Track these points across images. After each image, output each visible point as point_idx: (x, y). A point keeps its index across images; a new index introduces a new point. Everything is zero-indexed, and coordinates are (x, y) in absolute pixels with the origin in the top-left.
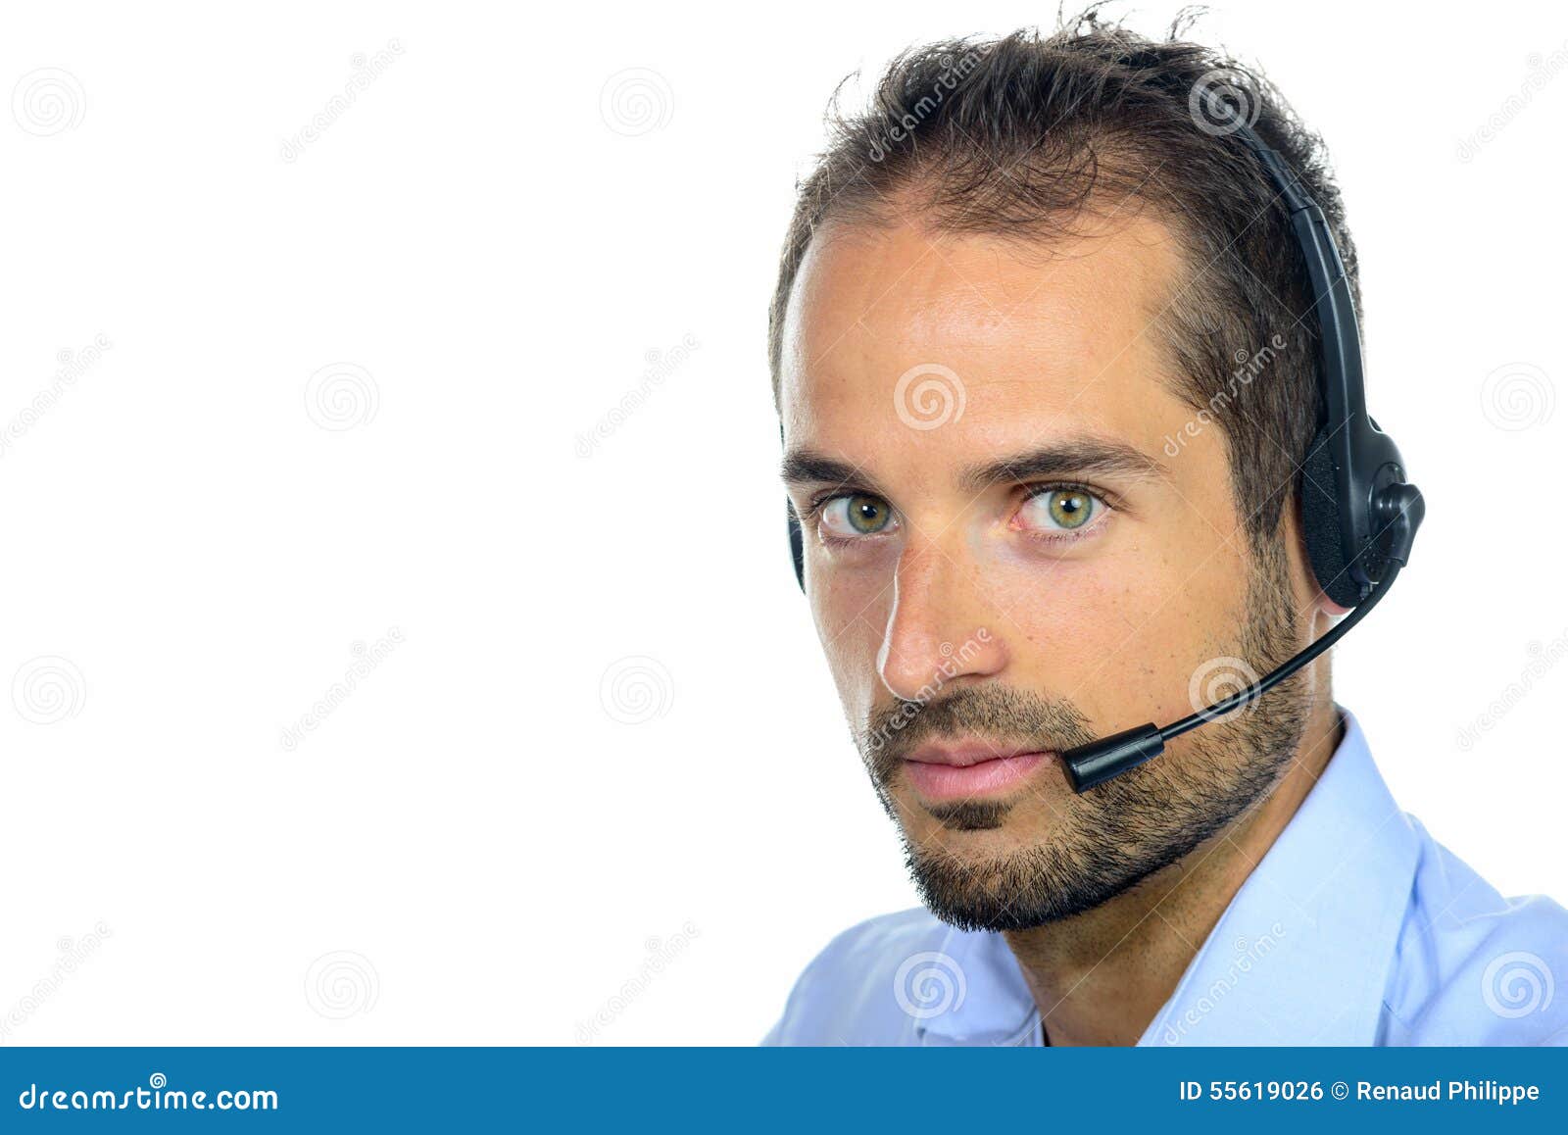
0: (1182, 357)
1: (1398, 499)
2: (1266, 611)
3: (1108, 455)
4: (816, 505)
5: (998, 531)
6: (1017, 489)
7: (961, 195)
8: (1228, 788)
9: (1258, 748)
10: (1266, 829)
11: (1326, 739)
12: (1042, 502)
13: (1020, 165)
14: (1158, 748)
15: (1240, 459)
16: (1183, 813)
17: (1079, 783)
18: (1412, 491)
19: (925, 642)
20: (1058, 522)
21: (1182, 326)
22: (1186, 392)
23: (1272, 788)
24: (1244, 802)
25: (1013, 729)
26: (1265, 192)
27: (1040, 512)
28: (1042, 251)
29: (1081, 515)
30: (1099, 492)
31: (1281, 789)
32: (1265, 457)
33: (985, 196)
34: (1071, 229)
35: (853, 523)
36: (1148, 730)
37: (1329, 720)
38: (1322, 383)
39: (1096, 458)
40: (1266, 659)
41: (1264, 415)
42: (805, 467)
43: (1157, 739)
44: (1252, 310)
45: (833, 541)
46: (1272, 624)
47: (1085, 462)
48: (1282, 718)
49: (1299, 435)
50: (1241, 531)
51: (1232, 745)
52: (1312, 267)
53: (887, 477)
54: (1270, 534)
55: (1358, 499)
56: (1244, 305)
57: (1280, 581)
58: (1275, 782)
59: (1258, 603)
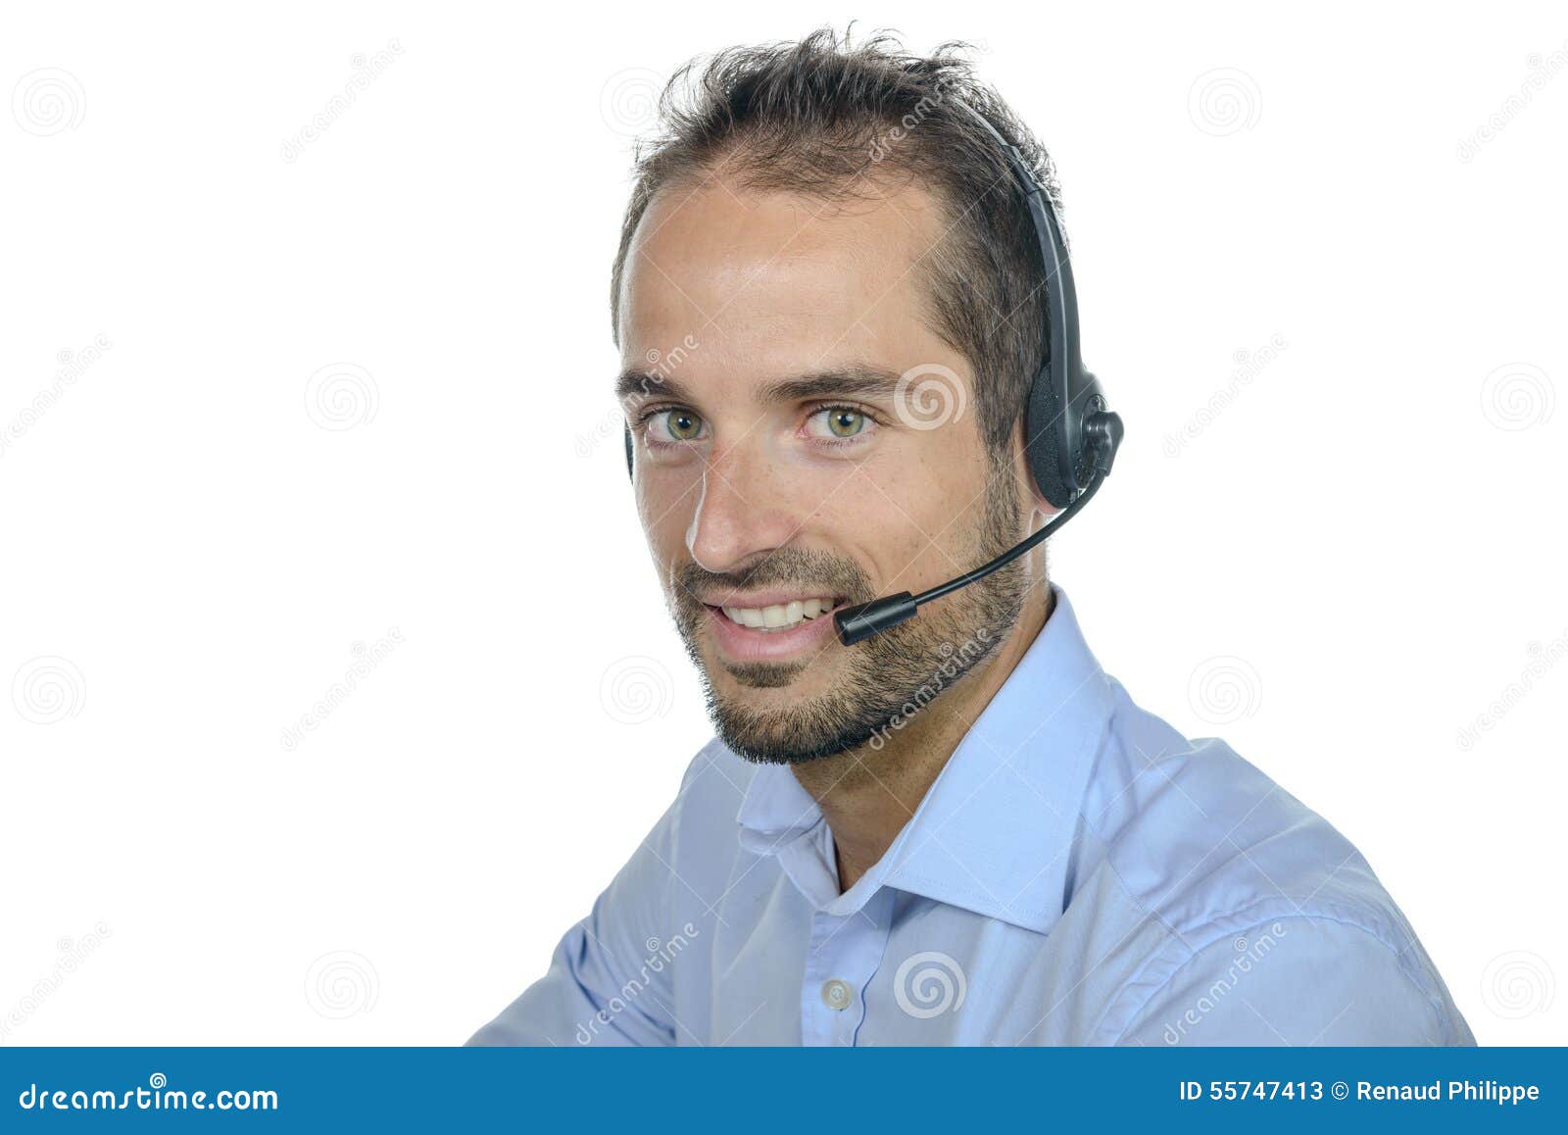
0: (941, 303)
1: (1104, 424)
2: (998, 507)
3: (878, 380)
4: (643, 418)
5: (789, 439)
6: (804, 404)
7: (767, 161)
9: (989, 615)
10: (993, 680)
11: (1042, 609)
12: (823, 419)
13: (815, 141)
14: (912, 611)
15: (981, 388)
16: (931, 664)
17: (848, 639)
18: (1113, 418)
19: (727, 524)
20: (835, 433)
21: (941, 277)
22: (942, 330)
23: (998, 648)
26: (1007, 175)
27: (822, 426)
28: (831, 208)
29: (854, 428)
30: (871, 412)
31: (1005, 650)
32: (1002, 388)
33: (786, 162)
34: (854, 191)
35: (671, 432)
36: (904, 597)
37: (1045, 594)
38: (1047, 334)
39: (868, 382)
40: (998, 545)
41: (1003, 354)
42: (632, 382)
43: (911, 604)
44: (995, 268)
45: (655, 444)
46: (1002, 517)
47: (860, 385)
48: (1008, 593)
49: (1028, 373)
50: (981, 445)
51: (970, 612)
52: (1042, 238)
53: (700, 392)
54: (1003, 446)
55: (1070, 424)
56: (989, 264)
57: (1008, 483)
58: (1000, 644)
59: (993, 499)
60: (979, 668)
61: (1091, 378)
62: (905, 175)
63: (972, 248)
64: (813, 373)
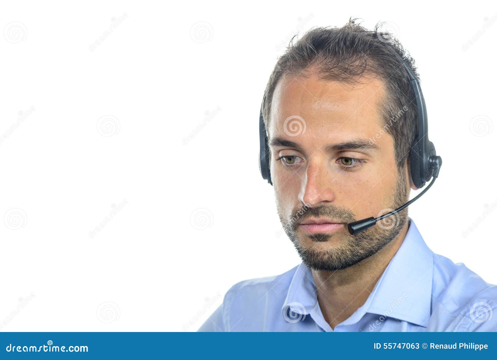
0: (385, 118)
1: (436, 159)
2: (400, 188)
3: (365, 144)
5: (333, 163)
6: (340, 152)
7: (329, 70)
8: (388, 235)
15: (396, 146)
16: (376, 241)
18: (439, 158)
19: (315, 191)
21: (385, 109)
24: (391, 239)
25: (335, 216)
28: (351, 87)
32: (402, 146)
33: (335, 71)
34: (358, 81)
39: (362, 145)
41: (403, 135)
46: (401, 192)
47: (359, 146)
49: (410, 141)
50: (396, 166)
56: (401, 105)
57: (404, 180)
58: (399, 234)
59: (399, 186)
60: (391, 243)
61: (431, 144)
62: (374, 75)
63: (395, 100)
64: (344, 142)
